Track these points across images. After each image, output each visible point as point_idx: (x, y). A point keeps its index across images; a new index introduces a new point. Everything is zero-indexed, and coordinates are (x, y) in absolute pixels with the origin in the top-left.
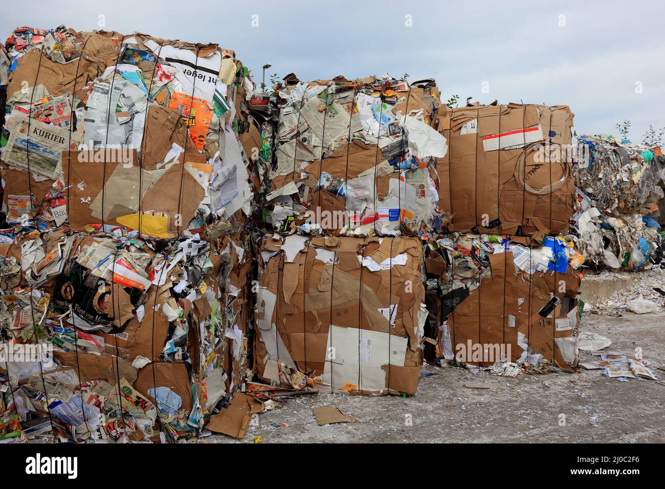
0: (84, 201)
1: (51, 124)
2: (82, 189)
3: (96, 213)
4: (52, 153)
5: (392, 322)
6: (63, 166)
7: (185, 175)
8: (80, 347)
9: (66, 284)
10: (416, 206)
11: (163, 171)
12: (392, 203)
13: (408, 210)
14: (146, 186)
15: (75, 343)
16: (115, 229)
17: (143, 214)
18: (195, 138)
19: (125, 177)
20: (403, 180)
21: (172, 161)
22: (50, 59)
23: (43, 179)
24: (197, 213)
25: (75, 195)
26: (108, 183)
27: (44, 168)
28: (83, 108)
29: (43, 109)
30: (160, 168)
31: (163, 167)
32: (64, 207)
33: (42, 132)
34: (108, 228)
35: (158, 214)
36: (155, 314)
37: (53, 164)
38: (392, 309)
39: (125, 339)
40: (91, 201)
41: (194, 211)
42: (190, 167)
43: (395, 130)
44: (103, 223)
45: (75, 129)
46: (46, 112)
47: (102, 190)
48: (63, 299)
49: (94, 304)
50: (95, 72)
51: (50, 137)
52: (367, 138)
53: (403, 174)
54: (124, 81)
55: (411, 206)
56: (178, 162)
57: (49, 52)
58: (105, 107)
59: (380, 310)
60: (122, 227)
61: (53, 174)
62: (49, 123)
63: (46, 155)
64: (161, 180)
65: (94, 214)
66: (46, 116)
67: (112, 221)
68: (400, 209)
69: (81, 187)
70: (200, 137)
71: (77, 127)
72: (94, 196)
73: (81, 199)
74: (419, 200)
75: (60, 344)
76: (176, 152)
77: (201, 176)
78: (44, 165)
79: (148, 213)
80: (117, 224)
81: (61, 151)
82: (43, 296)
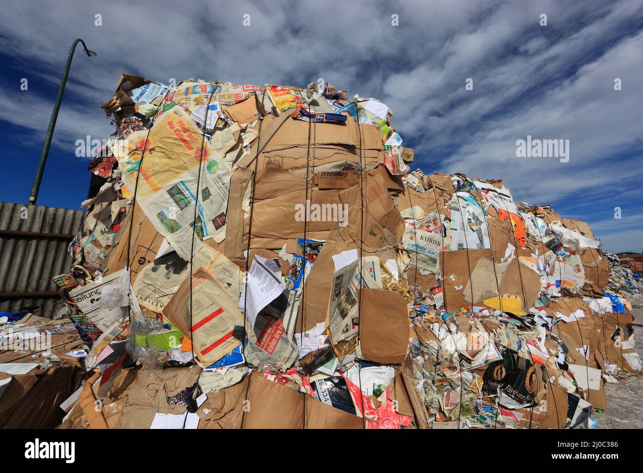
0: (457, 288)
1: (433, 232)
2: (454, 279)
3: (468, 299)
4: (434, 254)
5: (587, 358)
6: (440, 263)
7: (520, 265)
8: (499, 422)
9: (499, 367)
10: (575, 279)
11: (507, 264)
12: (556, 277)
13: (567, 280)
14: (500, 276)
15: (495, 419)
16: (483, 310)
17: (502, 297)
18: (519, 239)
19: (485, 269)
20: (562, 262)
21: (510, 256)
22: (415, 189)
23: (427, 273)
24: (541, 294)
25: (449, 284)
26: (473, 275)
27: (429, 264)
28: (448, 221)
29: (424, 222)
30: (504, 262)
31: (506, 261)
32: (441, 294)
33: (427, 238)
34: (476, 309)
35: (513, 297)
36: (552, 386)
37: (435, 261)
38: (586, 349)
39: (538, 413)
40: (464, 289)
41: (538, 292)
42: (523, 260)
43: (549, 232)
44: (473, 305)
45: (446, 236)
46: (426, 225)
47: (469, 280)
48: (494, 381)
49: (526, 384)
50: (449, 197)
51: (433, 242)
52: (536, 238)
53: (561, 258)
54: (466, 203)
55: (569, 277)
56: (515, 257)
57: (415, 185)
58: (460, 221)
59: (577, 349)
60: (488, 308)
61: (435, 269)
62: (431, 232)
63: (430, 255)
64: (507, 270)
65: (466, 299)
66: (427, 227)
67: (480, 304)
68: (561, 280)
69: (452, 277)
70: (522, 238)
71: (447, 234)
72: (464, 284)
73: (455, 287)
74: (576, 274)
75: (483, 421)
76: (510, 250)
77: (533, 266)
78: (429, 262)
79: (505, 296)
80: (484, 306)
81: (438, 252)
82: (474, 377)
